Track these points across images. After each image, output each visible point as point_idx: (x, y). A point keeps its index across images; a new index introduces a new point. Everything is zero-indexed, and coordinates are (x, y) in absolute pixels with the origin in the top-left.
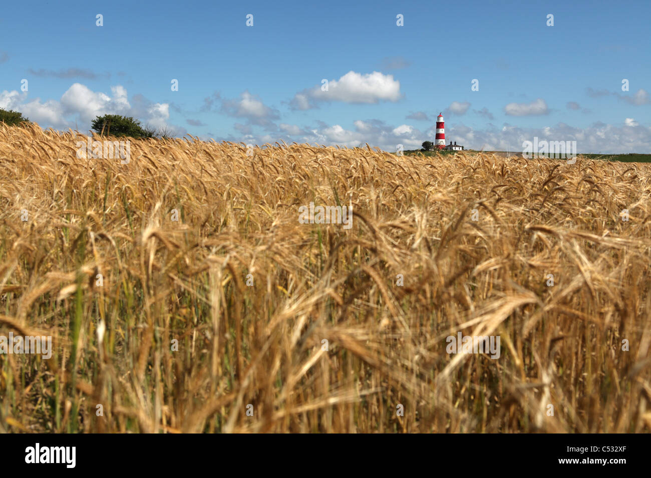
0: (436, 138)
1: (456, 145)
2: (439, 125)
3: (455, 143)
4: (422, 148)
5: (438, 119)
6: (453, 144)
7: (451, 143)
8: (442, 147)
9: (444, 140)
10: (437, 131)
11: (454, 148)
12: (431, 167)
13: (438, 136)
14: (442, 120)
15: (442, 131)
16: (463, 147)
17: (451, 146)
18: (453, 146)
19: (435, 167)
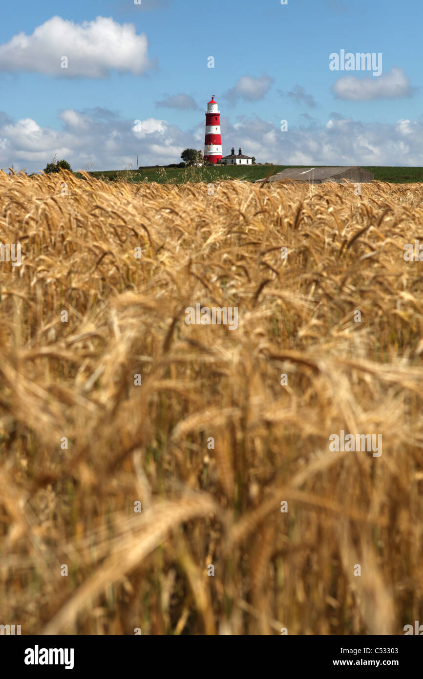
0: (206, 144)
1: (241, 156)
2: (212, 119)
3: (240, 151)
4: (182, 161)
5: (209, 108)
6: (236, 153)
7: (233, 151)
8: (217, 159)
9: (219, 147)
10: (208, 130)
11: (238, 161)
12: (171, 213)
13: (210, 139)
14: (215, 110)
15: (215, 130)
16: (253, 159)
17: (232, 156)
18: (235, 157)
19: (177, 214)
